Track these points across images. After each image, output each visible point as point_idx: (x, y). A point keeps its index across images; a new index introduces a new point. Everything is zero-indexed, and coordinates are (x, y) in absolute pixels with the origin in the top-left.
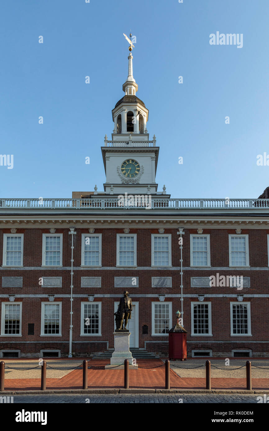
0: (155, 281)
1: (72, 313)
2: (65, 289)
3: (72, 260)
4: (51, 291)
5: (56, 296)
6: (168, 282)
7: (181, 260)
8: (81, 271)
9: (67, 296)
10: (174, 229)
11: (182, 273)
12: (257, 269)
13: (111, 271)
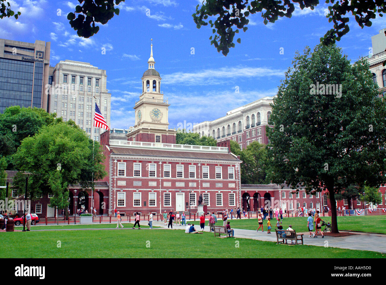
0: (190, 184)
1: (160, 197)
3: (160, 175)
4: (153, 188)
5: (154, 190)
6: (195, 185)
7: (199, 176)
8: (164, 179)
9: (159, 190)
10: (197, 163)
11: (200, 181)
12: (225, 180)
13: (175, 180)
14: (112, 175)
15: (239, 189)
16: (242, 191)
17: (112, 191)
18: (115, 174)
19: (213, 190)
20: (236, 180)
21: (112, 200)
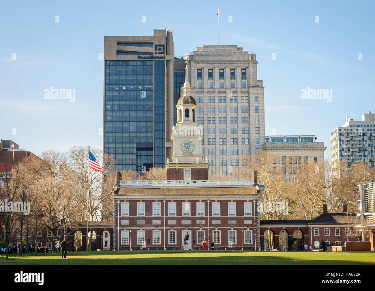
0: (198, 222)
1: (165, 235)
2: (162, 225)
3: (165, 213)
4: (157, 226)
5: (159, 228)
6: (203, 222)
7: (208, 213)
8: (168, 218)
9: (163, 228)
10: (205, 200)
11: (209, 219)
12: (239, 216)
13: (180, 218)
14: (116, 215)
15: (257, 226)
16: (261, 228)
17: (116, 229)
18: (119, 213)
19: (224, 228)
20: (253, 216)
21: (115, 238)
